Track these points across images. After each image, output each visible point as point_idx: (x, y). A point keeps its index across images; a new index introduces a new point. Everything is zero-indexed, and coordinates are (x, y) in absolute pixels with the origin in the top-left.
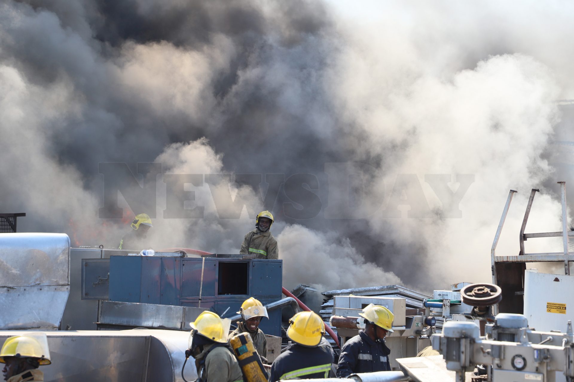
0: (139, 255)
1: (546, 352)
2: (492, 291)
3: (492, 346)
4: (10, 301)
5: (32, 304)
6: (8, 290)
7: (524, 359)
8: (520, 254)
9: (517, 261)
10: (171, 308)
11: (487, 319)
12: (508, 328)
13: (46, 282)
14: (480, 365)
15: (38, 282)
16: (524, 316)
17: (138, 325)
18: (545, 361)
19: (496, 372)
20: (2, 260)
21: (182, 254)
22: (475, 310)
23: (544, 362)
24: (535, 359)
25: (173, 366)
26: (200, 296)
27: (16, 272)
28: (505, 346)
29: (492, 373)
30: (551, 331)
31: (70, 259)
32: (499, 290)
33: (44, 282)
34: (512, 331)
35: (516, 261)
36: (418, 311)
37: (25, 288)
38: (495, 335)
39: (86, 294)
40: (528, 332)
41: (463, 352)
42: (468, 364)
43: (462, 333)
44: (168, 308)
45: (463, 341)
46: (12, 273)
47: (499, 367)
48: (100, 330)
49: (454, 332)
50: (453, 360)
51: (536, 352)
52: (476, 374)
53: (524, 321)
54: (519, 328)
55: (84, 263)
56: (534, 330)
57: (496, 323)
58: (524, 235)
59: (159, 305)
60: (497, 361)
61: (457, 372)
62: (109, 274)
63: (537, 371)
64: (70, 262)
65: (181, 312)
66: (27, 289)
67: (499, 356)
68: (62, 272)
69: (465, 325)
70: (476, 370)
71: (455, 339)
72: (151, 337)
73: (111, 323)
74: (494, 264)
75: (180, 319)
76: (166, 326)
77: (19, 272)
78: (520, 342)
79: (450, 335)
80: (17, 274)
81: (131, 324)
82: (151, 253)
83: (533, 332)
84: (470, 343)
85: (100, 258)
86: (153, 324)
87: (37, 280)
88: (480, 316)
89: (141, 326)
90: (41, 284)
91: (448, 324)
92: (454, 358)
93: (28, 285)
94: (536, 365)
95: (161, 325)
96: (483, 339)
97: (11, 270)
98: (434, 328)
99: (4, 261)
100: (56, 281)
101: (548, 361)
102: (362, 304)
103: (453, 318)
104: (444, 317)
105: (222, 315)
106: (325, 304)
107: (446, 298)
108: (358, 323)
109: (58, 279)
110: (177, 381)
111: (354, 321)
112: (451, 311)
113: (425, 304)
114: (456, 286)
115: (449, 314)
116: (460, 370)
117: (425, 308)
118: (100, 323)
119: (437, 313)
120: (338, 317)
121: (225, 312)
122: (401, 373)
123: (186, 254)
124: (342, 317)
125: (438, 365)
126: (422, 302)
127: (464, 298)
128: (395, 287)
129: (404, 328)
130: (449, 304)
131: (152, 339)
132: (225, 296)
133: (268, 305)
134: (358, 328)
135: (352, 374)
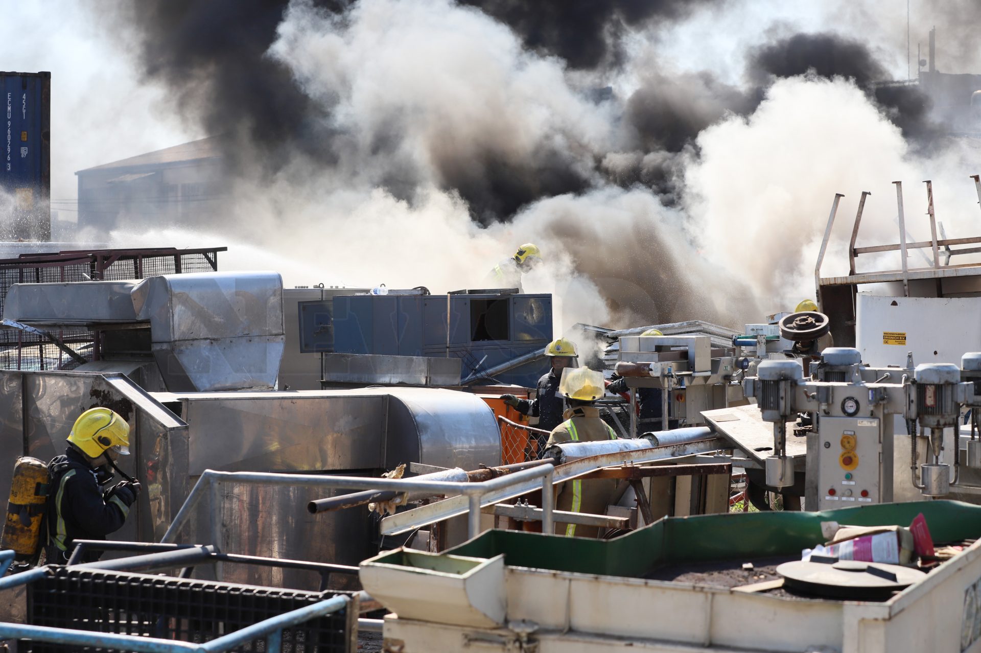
0: (369, 294)
1: (882, 391)
2: (816, 321)
3: (818, 388)
4: (215, 357)
5: (241, 358)
6: (212, 343)
7: (857, 402)
8: (850, 275)
9: (847, 283)
10: (412, 360)
11: (812, 356)
12: (837, 366)
13: (255, 332)
14: (804, 414)
15: (246, 332)
16: (858, 348)
17: (373, 382)
18: (881, 402)
19: (823, 420)
20: (202, 306)
21: (424, 291)
22: (797, 345)
23: (880, 404)
24: (869, 401)
25: (419, 431)
26: (448, 342)
27: (220, 320)
28: (833, 387)
29: (818, 422)
30: (889, 366)
31: (283, 302)
32: (826, 320)
33: (253, 331)
34: (842, 368)
35: (845, 282)
36: (726, 352)
37: (232, 339)
38: (821, 376)
39: (306, 345)
40: (862, 368)
41: (782, 398)
42: (788, 412)
43: (781, 374)
44: (409, 360)
45: (782, 385)
46: (214, 321)
47: (827, 413)
48: (326, 389)
49: (771, 373)
50: (770, 408)
51: (870, 392)
52: (799, 425)
53: (856, 355)
54: (850, 365)
55: (301, 307)
56: (868, 366)
57: (823, 361)
58: (855, 250)
59: (397, 356)
60: (824, 407)
61: (775, 423)
62: (332, 319)
63: (872, 415)
64: (283, 305)
65: (425, 364)
66: (234, 340)
67: (827, 401)
68: (275, 319)
69: (784, 363)
70: (799, 420)
71: (772, 382)
72: (389, 395)
73: (338, 380)
74: (818, 288)
75: (424, 373)
76: (407, 381)
77: (222, 320)
78: (852, 382)
79: (767, 378)
80: (220, 322)
81: (363, 381)
82: (383, 291)
83: (867, 368)
84: (791, 386)
85: (320, 300)
86: (390, 380)
87: (244, 329)
88: (802, 353)
89: (375, 383)
90: (251, 335)
91: (765, 363)
92: (772, 405)
93: (234, 336)
94: (871, 408)
95: (401, 381)
96: (806, 381)
97: (214, 318)
98: (746, 372)
99: (205, 307)
100: (268, 330)
101: (885, 402)
102: (656, 346)
103: (770, 357)
104: (759, 357)
105: (477, 366)
106: (609, 348)
107: (760, 332)
108: (651, 370)
109: (270, 328)
110: (424, 450)
111: (645, 368)
112: (767, 349)
113: (735, 342)
114: (772, 317)
115: (764, 353)
116: (779, 420)
117: (734, 347)
118: (324, 380)
119: (750, 352)
120: (625, 363)
121: (481, 363)
122: (706, 429)
123: (428, 291)
124: (630, 363)
125: (752, 416)
126: (731, 340)
127: (783, 331)
128: (697, 323)
129: (709, 374)
130: (764, 341)
131: (390, 399)
132: (481, 342)
133: (536, 352)
134: (651, 376)
135: (645, 433)
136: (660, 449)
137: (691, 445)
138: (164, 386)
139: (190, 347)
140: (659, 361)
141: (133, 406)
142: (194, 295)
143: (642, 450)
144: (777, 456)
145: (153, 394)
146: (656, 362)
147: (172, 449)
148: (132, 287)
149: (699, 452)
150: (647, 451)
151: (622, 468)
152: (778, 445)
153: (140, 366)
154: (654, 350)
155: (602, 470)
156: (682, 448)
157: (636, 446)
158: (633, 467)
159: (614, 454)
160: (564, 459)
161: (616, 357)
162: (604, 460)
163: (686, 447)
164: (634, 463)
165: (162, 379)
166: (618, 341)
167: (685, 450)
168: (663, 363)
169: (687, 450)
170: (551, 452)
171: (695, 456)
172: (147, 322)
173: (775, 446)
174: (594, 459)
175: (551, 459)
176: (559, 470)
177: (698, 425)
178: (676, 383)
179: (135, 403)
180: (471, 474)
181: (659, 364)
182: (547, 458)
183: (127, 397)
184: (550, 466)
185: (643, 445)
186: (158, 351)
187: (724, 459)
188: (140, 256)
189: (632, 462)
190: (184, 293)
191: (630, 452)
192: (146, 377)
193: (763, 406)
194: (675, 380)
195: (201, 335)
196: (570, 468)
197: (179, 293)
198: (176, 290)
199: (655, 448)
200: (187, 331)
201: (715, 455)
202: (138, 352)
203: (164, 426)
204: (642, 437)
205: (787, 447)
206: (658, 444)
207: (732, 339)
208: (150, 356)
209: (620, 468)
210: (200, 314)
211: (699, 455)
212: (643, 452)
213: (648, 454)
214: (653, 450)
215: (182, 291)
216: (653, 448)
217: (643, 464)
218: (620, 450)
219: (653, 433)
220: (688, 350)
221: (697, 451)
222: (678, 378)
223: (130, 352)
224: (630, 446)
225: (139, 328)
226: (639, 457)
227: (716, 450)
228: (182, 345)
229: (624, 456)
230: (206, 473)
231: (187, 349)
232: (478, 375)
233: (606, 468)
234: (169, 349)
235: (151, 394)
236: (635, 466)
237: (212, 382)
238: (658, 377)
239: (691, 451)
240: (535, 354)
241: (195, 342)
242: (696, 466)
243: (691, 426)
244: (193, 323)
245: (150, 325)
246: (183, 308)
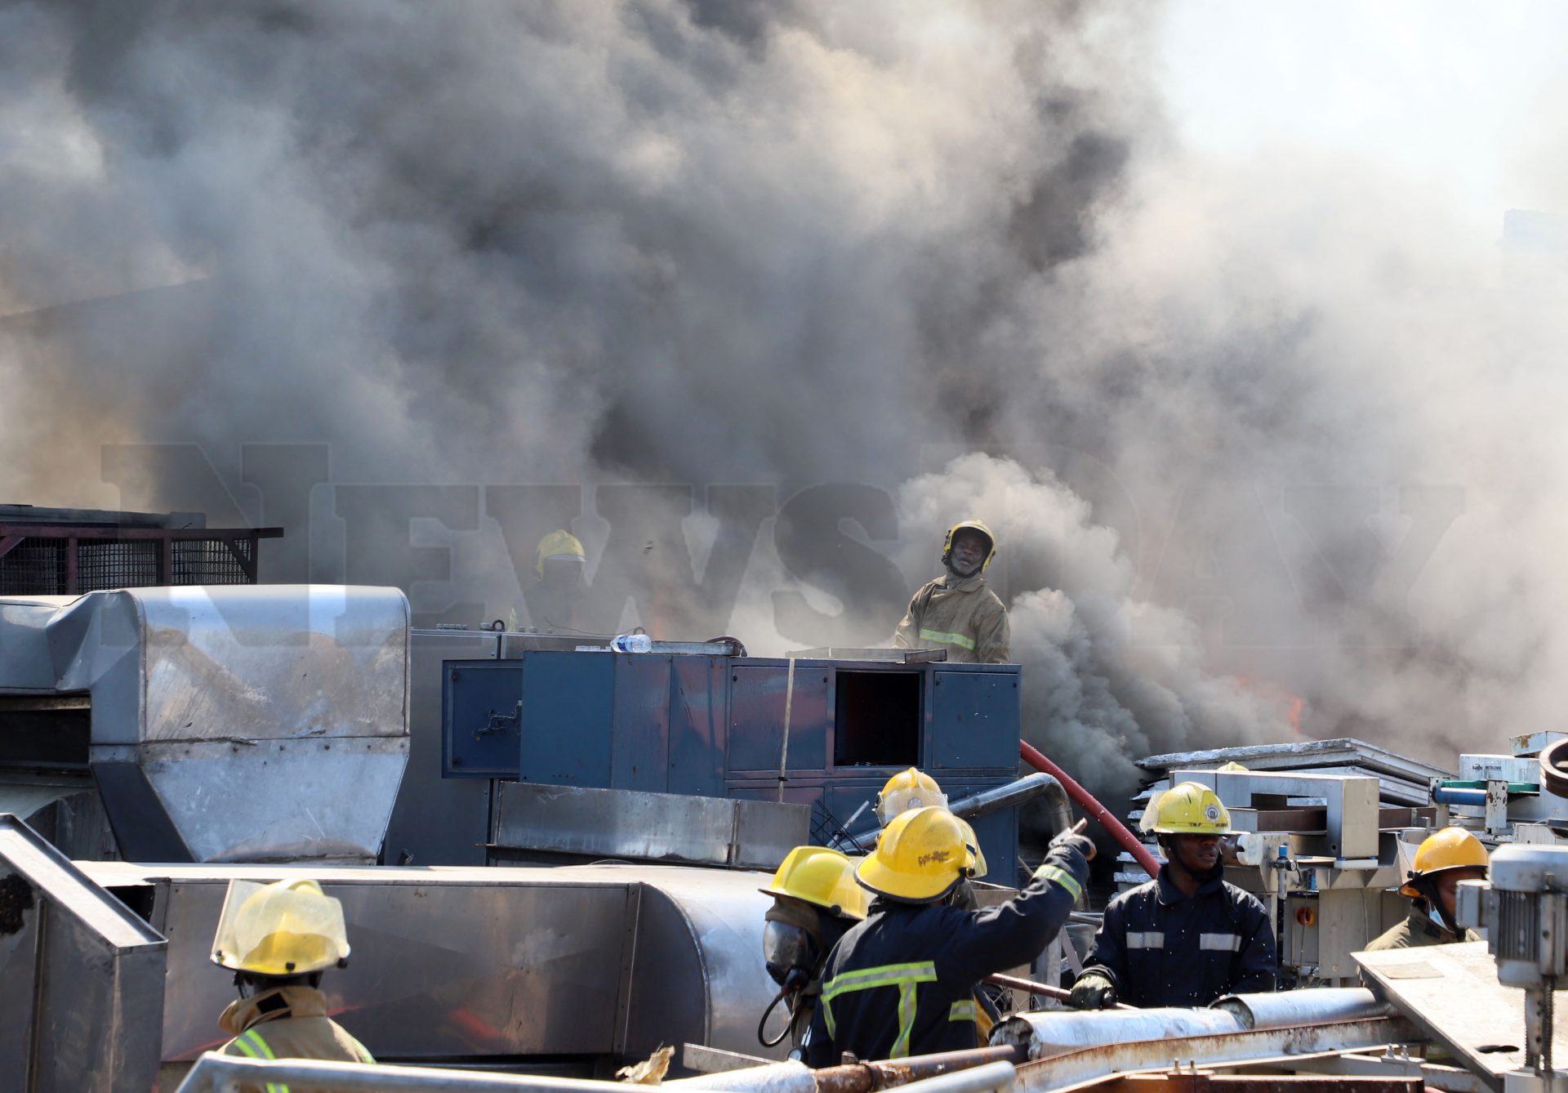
0: (608, 650)
4: (240, 782)
5: (302, 788)
6: (235, 750)
10: (699, 805)
13: (341, 727)
15: (318, 728)
17: (604, 852)
20: (217, 663)
21: (732, 647)
25: (706, 971)
26: (783, 768)
27: (256, 697)
31: (409, 660)
33: (336, 725)
36: (1414, 816)
37: (283, 743)
39: (456, 763)
41: (1546, 934)
42: (1560, 967)
43: (1544, 879)
44: (691, 803)
45: (1547, 903)
46: (245, 699)
48: (496, 866)
49: (1520, 875)
50: (1517, 957)
55: (450, 672)
59: (665, 795)
61: (1528, 991)
62: (520, 703)
64: (409, 668)
65: (729, 814)
66: (289, 745)
68: (388, 699)
69: (1552, 854)
71: (1523, 897)
72: (642, 885)
73: (527, 845)
75: (726, 836)
76: (685, 855)
77: (263, 698)
79: (1510, 886)
80: (258, 702)
81: (585, 849)
82: (640, 644)
85: (495, 658)
86: (647, 849)
87: (315, 720)
89: (612, 854)
90: (329, 734)
91: (1507, 852)
92: (1522, 949)
93: (291, 736)
95: (671, 851)
97: (243, 692)
99: (224, 667)
100: (370, 725)
102: (1253, 795)
103: (1515, 833)
104: (1490, 831)
105: (846, 825)
106: (1144, 794)
107: (1495, 775)
108: (1241, 849)
109: (376, 719)
110: (717, 1015)
112: (1509, 813)
113: (1435, 795)
114: (1524, 742)
115: (1504, 824)
116: (1538, 984)
117: (1433, 805)
118: (495, 844)
119: (1470, 818)
121: (854, 816)
122: (1365, 994)
123: (742, 646)
125: (1473, 969)
126: (1426, 788)
127: (1549, 776)
128: (1348, 745)
129: (1373, 864)
130: (1503, 794)
131: (645, 895)
132: (856, 769)
133: (979, 797)
134: (1239, 864)
135: (1223, 997)
136: (1257, 1035)
137: (1329, 1029)
138: (113, 848)
139: (182, 758)
140: (1261, 828)
141: (35, 895)
142: (199, 637)
143: (1216, 1037)
144: (1532, 1069)
145: (84, 866)
146: (1252, 833)
147: (124, 998)
148: (50, 615)
149: (1347, 1047)
150: (1228, 1039)
151: (1171, 1077)
152: (1534, 1043)
153: (58, 797)
154: (1250, 805)
155: (1122, 1079)
156: (1307, 1035)
157: (1203, 1027)
158: (1195, 1077)
159: (1153, 1042)
160: (1037, 1050)
162: (1128, 1055)
163: (1317, 1035)
164: (1196, 1066)
165: (109, 830)
166: (1168, 778)
167: (1314, 1041)
168: (1267, 834)
169: (1320, 1041)
170: (1008, 1033)
171: (1338, 1056)
172: (83, 694)
173: (1528, 1045)
174: (1106, 1052)
175: (1008, 1048)
176: (1024, 1075)
177: (1345, 982)
178: (1298, 881)
179: (39, 888)
180: (823, 1075)
181: (1260, 836)
182: (997, 1044)
183: (22, 873)
184: (1004, 1067)
185: (1217, 1025)
186: (104, 765)
187: (1406, 1068)
188: (73, 542)
189: (1192, 1063)
190: (177, 632)
191: (1187, 1039)
192: (69, 825)
193: (1502, 950)
194: (1294, 875)
195: (211, 730)
196: (1051, 1072)
197: (165, 632)
198: (156, 625)
199: (1247, 1033)
200: (178, 720)
201: (1386, 1057)
202: (56, 765)
203: (108, 944)
204: (1218, 1005)
205: (1556, 1048)
206: (1253, 1025)
207: (1427, 784)
208: (85, 774)
209: (1165, 1077)
210: (211, 681)
211: (1347, 1054)
212: (1218, 1042)
213: (1230, 1045)
214: (1242, 1038)
215: (171, 627)
216: (1242, 1034)
217: (1217, 1070)
218: (1167, 1033)
219: (1241, 997)
220: (1326, 807)
221: (1343, 1044)
222: (1301, 870)
223: (37, 764)
224: (1188, 1026)
225: (59, 708)
226: (1208, 1053)
227: (1386, 1043)
228: (163, 753)
229: (1174, 1049)
230: (205, 1062)
231: (175, 761)
233: (1132, 1074)
234: (132, 760)
235: (80, 865)
236: (1200, 1073)
237: (231, 842)
238: (1256, 867)
239: (1330, 1044)
240: (978, 801)
241: (196, 747)
242: (1342, 1082)
243: (1328, 983)
244: (193, 702)
245: (90, 702)
246: (171, 667)
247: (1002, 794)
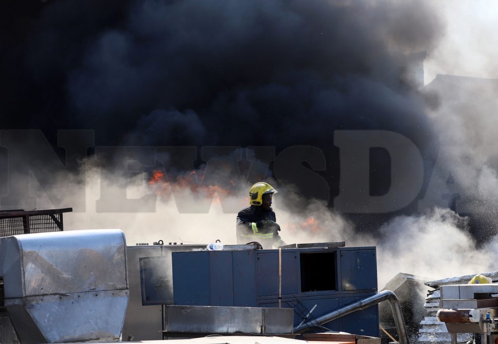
0: (205, 250)
4: (64, 310)
5: (88, 312)
6: (61, 298)
10: (248, 310)
13: (101, 287)
15: (93, 287)
17: (210, 332)
20: (51, 263)
21: (256, 246)
26: (280, 294)
27: (68, 276)
31: (126, 258)
33: (99, 286)
37: (79, 294)
39: (148, 298)
44: (245, 310)
46: (63, 277)
48: (167, 339)
55: (143, 262)
59: (234, 307)
64: (127, 261)
65: (260, 314)
66: (81, 295)
68: (119, 274)
72: (227, 343)
73: (179, 330)
75: (260, 322)
76: (243, 330)
77: (70, 276)
80: (68, 278)
81: (203, 331)
82: (219, 246)
85: (160, 255)
86: (228, 330)
87: (91, 284)
89: (213, 332)
90: (97, 290)
93: (82, 291)
95: (237, 330)
97: (62, 274)
99: (54, 264)
100: (113, 285)
102: (475, 294)
105: (308, 316)
106: (430, 296)
108: (471, 316)
109: (115, 282)
111: (465, 314)
118: (166, 331)
120: (446, 310)
121: (311, 312)
123: (260, 245)
124: (451, 310)
132: (310, 293)
133: (362, 301)
134: (471, 322)
138: (16, 339)
139: (40, 302)
140: (479, 307)
142: (43, 253)
146: (475, 309)
154: (473, 298)
161: (437, 304)
165: (14, 332)
166: (440, 289)
168: (481, 309)
172: (1, 279)
178: (495, 328)
181: (478, 310)
186: (11, 306)
190: (34, 252)
194: (493, 325)
195: (50, 290)
197: (30, 252)
198: (26, 249)
200: (38, 287)
208: (3, 311)
210: (48, 270)
215: (32, 250)
222: (496, 323)
228: (33, 300)
231: (38, 304)
232: (309, 323)
234: (21, 304)
237: (62, 335)
238: (478, 323)
240: (361, 303)
241: (45, 297)
244: (43, 279)
245: (3, 282)
246: (33, 266)
247: (371, 299)
